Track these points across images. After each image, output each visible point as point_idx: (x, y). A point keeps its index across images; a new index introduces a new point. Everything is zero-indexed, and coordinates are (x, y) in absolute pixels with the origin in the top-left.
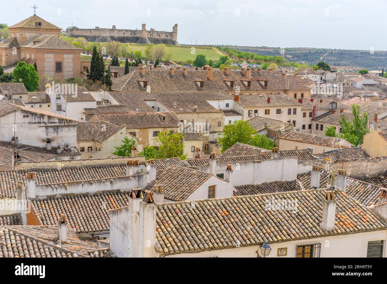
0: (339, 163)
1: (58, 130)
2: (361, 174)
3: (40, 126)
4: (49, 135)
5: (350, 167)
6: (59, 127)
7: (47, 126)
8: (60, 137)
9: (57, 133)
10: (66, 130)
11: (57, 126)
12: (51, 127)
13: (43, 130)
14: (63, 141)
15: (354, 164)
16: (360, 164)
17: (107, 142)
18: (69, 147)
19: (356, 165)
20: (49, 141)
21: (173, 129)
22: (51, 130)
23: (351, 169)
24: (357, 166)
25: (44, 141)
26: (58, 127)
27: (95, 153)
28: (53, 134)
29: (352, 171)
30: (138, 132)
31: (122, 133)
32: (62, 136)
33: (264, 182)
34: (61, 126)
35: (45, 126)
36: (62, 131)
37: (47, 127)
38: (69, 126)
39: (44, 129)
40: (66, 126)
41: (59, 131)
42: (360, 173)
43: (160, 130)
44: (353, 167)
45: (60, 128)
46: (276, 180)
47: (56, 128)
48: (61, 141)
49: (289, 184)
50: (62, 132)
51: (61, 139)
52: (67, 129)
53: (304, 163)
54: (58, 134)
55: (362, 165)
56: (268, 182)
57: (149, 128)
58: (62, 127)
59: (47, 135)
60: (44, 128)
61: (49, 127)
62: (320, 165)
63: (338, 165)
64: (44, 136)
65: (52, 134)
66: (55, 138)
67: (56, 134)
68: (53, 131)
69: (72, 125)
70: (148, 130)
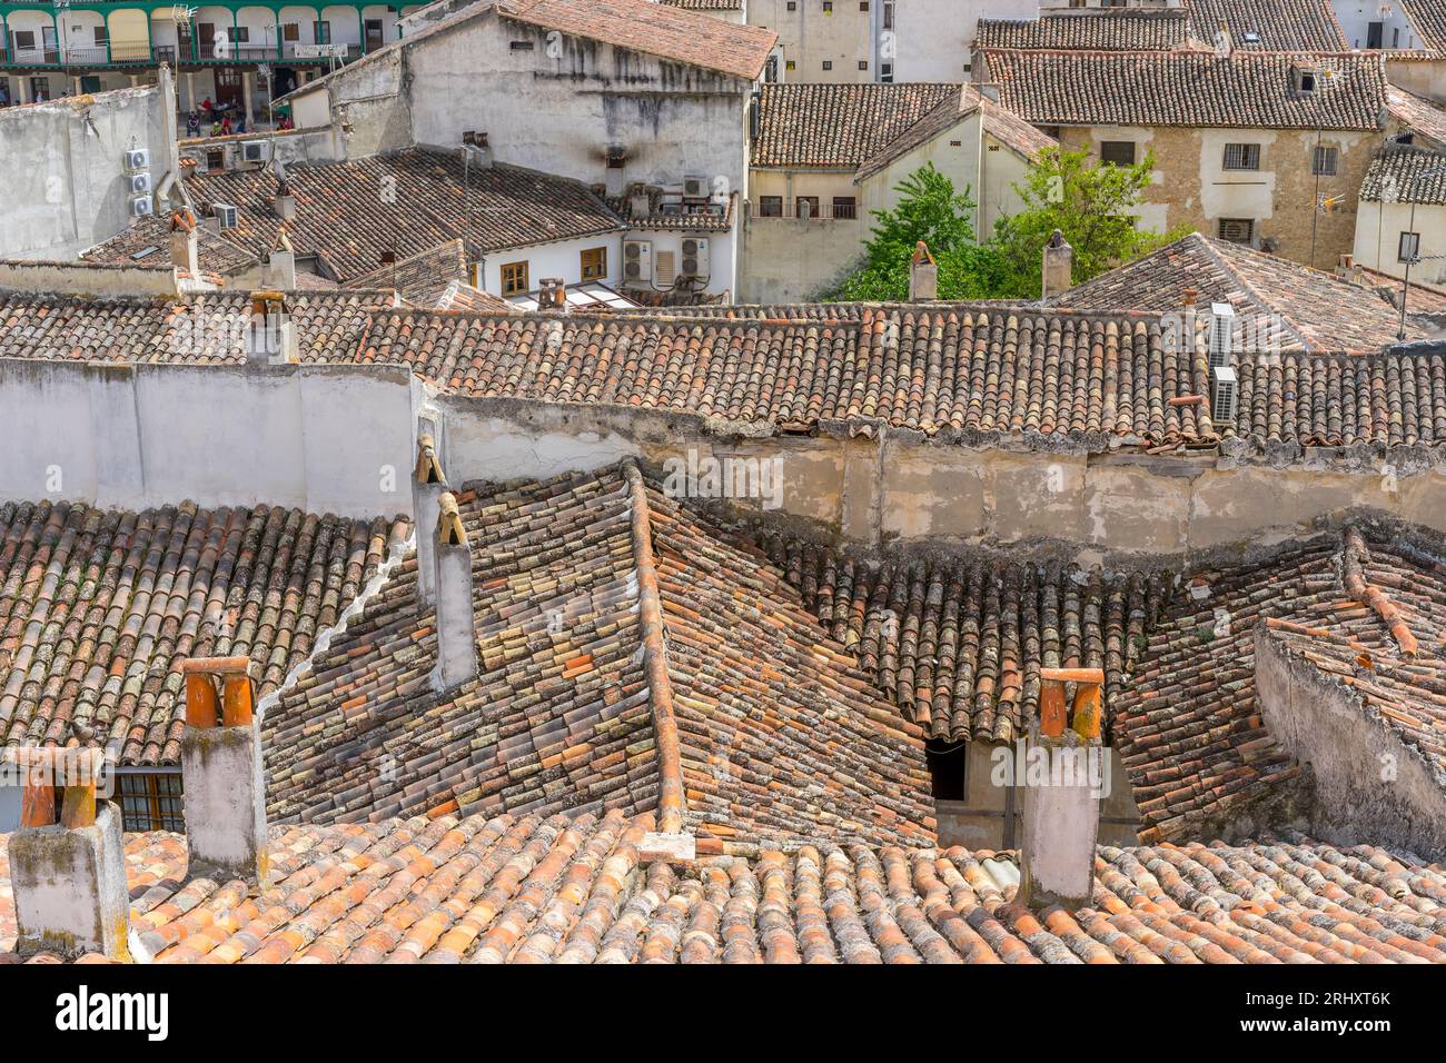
0: (820, 441)
1: (661, 115)
2: (1031, 541)
3: (581, 93)
4: (618, 131)
5: (915, 484)
6: (663, 100)
7: (612, 94)
8: (667, 145)
9: (656, 125)
10: (694, 116)
11: (655, 94)
12: (627, 96)
13: (594, 110)
14: (681, 162)
15: (958, 468)
16: (1014, 468)
17: (884, 180)
18: (703, 193)
19: (980, 471)
20: (616, 159)
21: (1332, 137)
22: (627, 110)
23: (927, 498)
24: (982, 484)
25: (596, 156)
26: (658, 99)
27: (828, 228)
28: (637, 128)
29: (934, 510)
30: (1148, 144)
31: (957, 144)
32: (676, 138)
33: (174, 501)
34: (670, 95)
35: (603, 94)
36: (675, 117)
37: (610, 98)
38: (706, 96)
39: (597, 104)
40: (695, 97)
41: (664, 115)
42: (1017, 535)
43: (1265, 139)
44: (942, 484)
45: (668, 103)
46: (262, 500)
47: (651, 105)
48: (675, 163)
49: (324, 537)
50: (678, 124)
51: (671, 152)
52: (698, 110)
53: (523, 414)
54: (661, 132)
55: (1035, 478)
56: (208, 503)
57: (1203, 126)
58: (677, 98)
59: (611, 131)
60: (600, 99)
61: (620, 95)
62: (654, 439)
63: (813, 456)
64: (599, 136)
65: (632, 133)
66: (644, 145)
67: (652, 130)
68: (636, 115)
69: (722, 95)
70: (1196, 134)
